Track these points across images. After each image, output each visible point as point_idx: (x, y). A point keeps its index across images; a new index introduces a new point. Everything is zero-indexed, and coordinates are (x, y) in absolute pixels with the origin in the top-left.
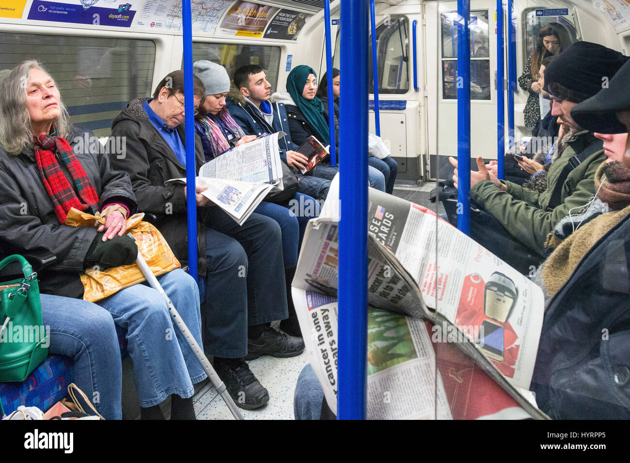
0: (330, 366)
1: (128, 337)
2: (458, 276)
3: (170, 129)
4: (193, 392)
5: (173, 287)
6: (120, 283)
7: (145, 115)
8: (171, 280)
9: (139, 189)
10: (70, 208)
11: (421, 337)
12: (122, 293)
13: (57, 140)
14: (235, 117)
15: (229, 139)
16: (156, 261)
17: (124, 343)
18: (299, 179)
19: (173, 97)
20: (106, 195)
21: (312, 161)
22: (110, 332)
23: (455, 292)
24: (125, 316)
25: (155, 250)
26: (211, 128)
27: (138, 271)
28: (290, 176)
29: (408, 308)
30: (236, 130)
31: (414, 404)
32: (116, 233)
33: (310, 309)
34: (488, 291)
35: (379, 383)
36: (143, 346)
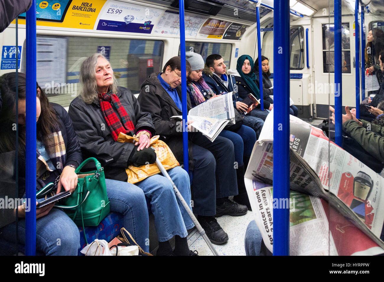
0: (266, 222)
1: (152, 203)
2: (338, 173)
3: (172, 89)
4: (187, 234)
5: (176, 177)
6: (147, 174)
7: (159, 81)
8: (174, 173)
9: (156, 122)
10: (120, 133)
11: (319, 207)
12: (148, 179)
13: (112, 96)
14: (207, 82)
15: (204, 95)
16: (166, 162)
17: (150, 206)
18: (243, 118)
19: (174, 72)
20: (139, 125)
21: (250, 107)
22: (142, 200)
23: (336, 182)
24: (150, 192)
25: (166, 155)
26: (194, 89)
27: (157, 167)
28: (238, 116)
29: (311, 190)
30: (208, 90)
31: (315, 244)
32: (144, 147)
33: (255, 190)
34: (356, 182)
35: (294, 232)
36: (160, 208)
